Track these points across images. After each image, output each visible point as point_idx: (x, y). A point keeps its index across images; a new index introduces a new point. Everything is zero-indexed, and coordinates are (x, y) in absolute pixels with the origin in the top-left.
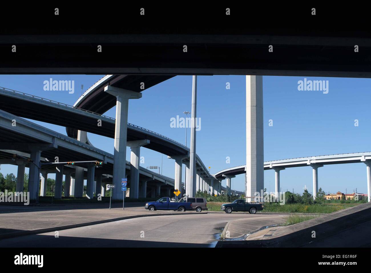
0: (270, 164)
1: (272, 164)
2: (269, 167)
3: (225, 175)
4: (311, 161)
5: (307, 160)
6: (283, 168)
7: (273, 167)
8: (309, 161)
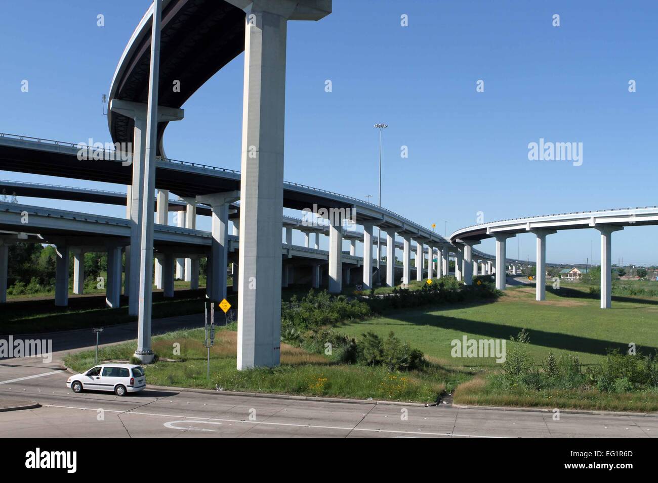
0: (526, 223)
1: (530, 223)
2: (525, 229)
3: (461, 239)
4: (596, 219)
5: (590, 218)
6: (553, 230)
7: (532, 228)
8: (592, 219)
